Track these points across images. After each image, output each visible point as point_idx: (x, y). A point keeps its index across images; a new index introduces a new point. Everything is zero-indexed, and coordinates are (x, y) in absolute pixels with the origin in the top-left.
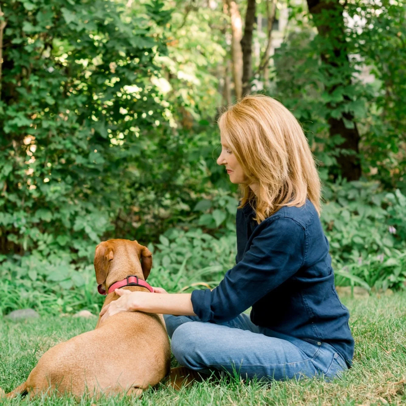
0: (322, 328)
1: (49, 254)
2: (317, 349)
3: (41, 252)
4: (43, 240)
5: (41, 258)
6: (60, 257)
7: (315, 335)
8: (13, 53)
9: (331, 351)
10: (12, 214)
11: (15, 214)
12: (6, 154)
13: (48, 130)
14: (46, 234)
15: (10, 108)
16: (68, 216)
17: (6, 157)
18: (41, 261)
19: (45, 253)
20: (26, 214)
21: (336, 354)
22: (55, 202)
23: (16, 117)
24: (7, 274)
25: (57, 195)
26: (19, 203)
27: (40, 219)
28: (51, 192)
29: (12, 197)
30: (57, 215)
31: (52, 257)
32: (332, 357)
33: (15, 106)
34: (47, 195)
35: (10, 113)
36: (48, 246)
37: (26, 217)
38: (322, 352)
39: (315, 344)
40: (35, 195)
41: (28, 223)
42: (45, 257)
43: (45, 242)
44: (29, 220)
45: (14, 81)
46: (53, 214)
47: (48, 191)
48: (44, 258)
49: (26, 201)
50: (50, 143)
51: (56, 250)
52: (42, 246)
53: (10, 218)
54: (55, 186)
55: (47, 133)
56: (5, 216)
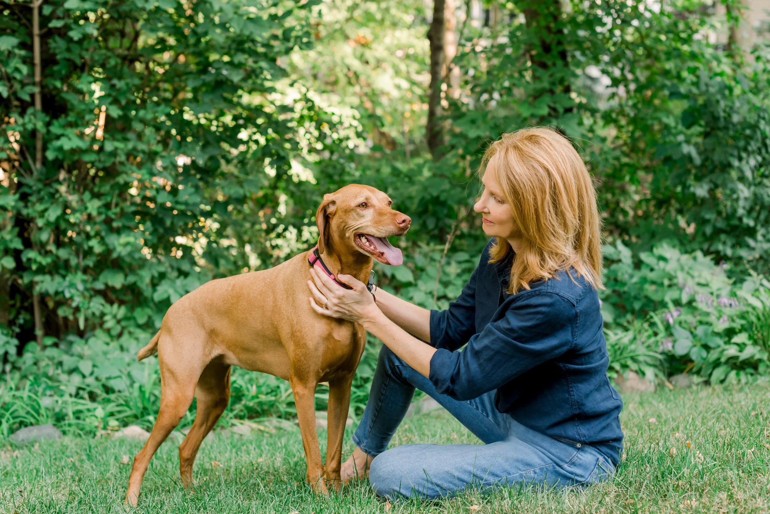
0: (587, 426)
1: (120, 335)
2: (574, 452)
3: (108, 331)
4: (111, 313)
5: (108, 339)
6: (137, 339)
7: (577, 437)
8: (55, 41)
9: (595, 455)
10: (64, 277)
11: (69, 278)
12: (52, 191)
13: (114, 154)
14: (116, 306)
15: (55, 122)
16: (147, 280)
17: (52, 196)
18: (108, 344)
19: (114, 332)
20: (85, 277)
21: (601, 459)
22: (128, 260)
23: (63, 135)
24: (48, 365)
25: (129, 248)
26: (74, 261)
27: (106, 285)
28: (120, 245)
29: (63, 253)
30: (131, 279)
31: (125, 338)
32: (595, 462)
33: (62, 120)
34: (114, 249)
35: (55, 129)
36: (119, 322)
37: (84, 282)
38: (581, 457)
39: (573, 446)
40: (98, 249)
41: (86, 289)
42: (115, 339)
43: (115, 317)
44: (89, 286)
45: (58, 84)
46: (126, 276)
47: (116, 243)
48: (112, 340)
49: (85, 257)
50: (118, 174)
51: (132, 329)
52: (110, 323)
53: (59, 283)
54: (128, 235)
55: (112, 160)
56: (52, 280)
